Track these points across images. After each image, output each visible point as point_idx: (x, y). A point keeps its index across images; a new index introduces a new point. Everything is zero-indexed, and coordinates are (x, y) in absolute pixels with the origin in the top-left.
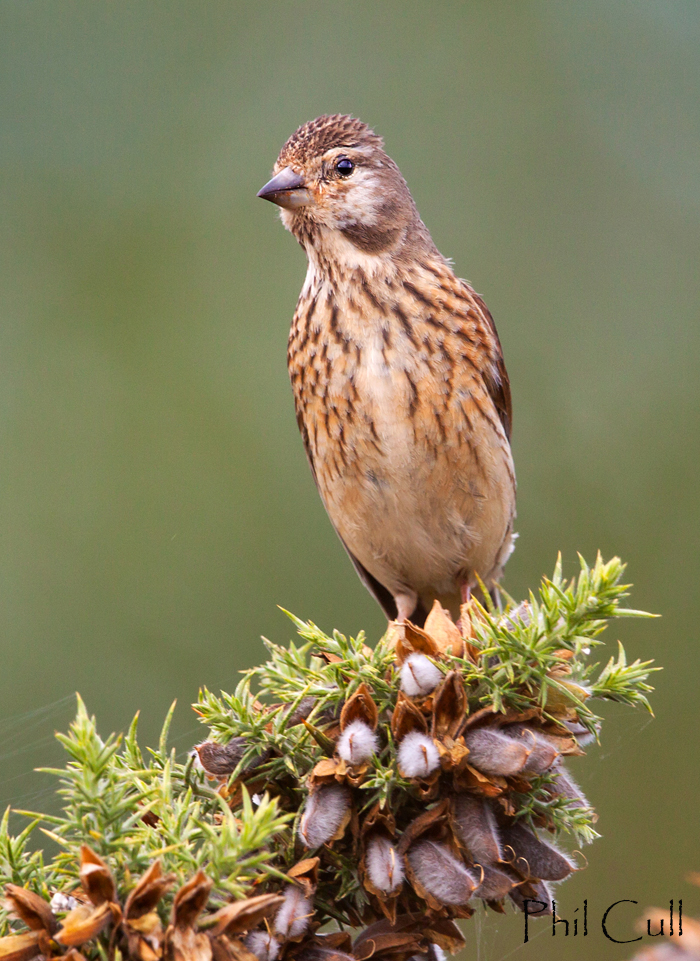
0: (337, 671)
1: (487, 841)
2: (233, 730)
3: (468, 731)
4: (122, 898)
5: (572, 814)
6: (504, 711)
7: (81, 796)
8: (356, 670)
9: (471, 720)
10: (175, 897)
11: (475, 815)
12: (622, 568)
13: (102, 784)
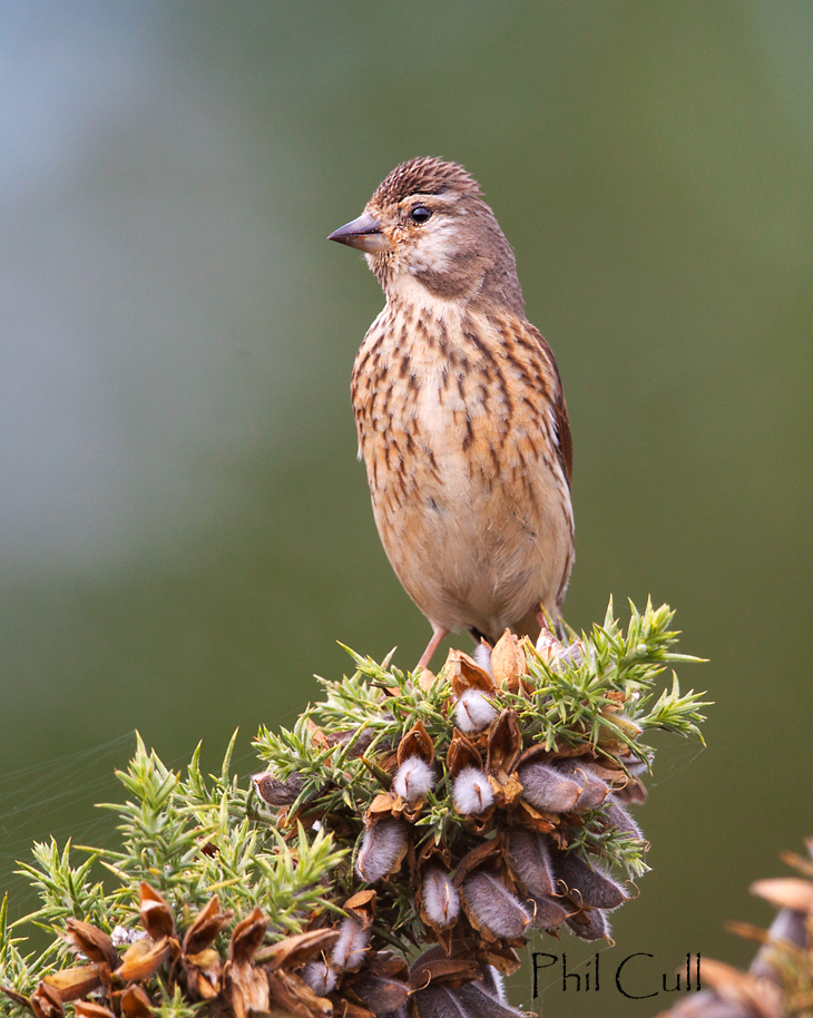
0: (395, 706)
1: (540, 874)
2: (291, 767)
3: (522, 767)
4: (182, 932)
5: (624, 846)
6: (556, 748)
7: (141, 832)
8: (413, 705)
9: (525, 756)
10: (234, 932)
11: (528, 849)
12: (670, 615)
13: (161, 820)
